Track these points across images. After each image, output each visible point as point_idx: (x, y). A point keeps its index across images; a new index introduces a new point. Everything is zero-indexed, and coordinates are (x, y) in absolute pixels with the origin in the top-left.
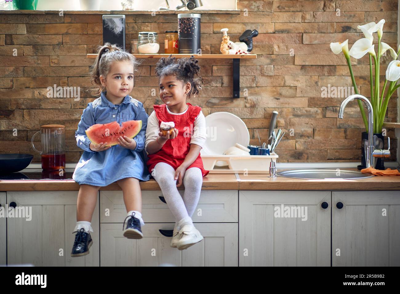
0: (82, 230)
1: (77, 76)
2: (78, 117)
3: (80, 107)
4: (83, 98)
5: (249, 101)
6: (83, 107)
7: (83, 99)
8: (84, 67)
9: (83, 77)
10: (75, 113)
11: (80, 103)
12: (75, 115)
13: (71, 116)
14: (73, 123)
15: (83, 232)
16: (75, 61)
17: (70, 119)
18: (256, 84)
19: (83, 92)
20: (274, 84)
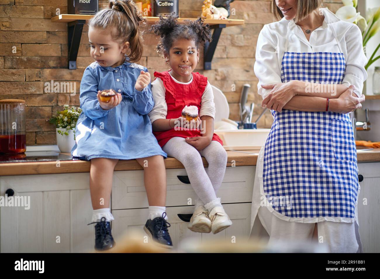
0: (103, 220)
1: (33, 42)
2: (34, 91)
3: (36, 80)
4: (40, 68)
5: (220, 74)
6: (40, 80)
7: (40, 70)
8: (41, 32)
9: (39, 44)
10: (30, 87)
11: (36, 75)
12: (30, 88)
13: (25, 90)
14: (27, 98)
15: (104, 222)
16: (30, 25)
17: (24, 94)
18: (227, 55)
19: (40, 61)
20: (244, 55)
